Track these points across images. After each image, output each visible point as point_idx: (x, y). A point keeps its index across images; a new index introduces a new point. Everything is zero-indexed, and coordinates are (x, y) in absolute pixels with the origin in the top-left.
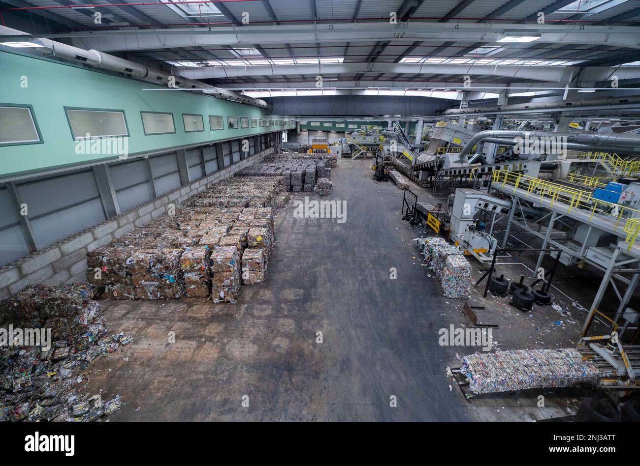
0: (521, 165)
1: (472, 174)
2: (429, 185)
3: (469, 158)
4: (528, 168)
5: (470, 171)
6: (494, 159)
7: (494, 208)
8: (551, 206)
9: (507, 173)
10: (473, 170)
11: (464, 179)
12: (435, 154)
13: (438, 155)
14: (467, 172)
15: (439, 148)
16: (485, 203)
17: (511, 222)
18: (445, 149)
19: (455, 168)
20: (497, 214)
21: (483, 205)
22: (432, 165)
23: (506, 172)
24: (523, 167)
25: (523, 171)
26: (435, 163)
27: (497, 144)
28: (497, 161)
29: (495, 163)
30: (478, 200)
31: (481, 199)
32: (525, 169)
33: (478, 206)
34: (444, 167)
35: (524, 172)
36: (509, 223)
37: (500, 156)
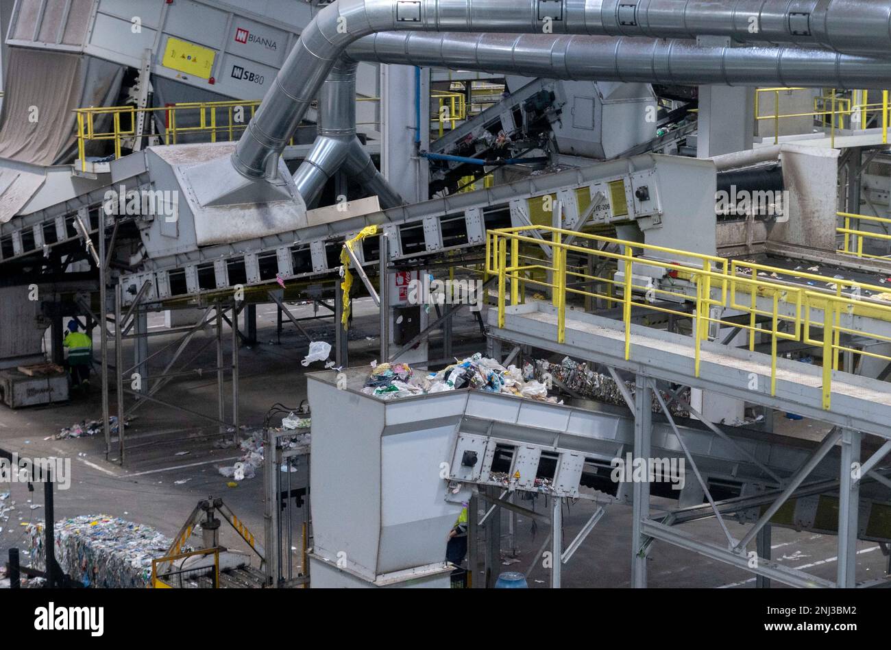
0: (618, 188)
1: (353, 272)
2: (61, 387)
3: (294, 165)
4: (657, 203)
5: (334, 253)
6: (425, 163)
7: (547, 468)
8: (827, 402)
9: (557, 242)
10: (352, 246)
11: (266, 314)
12: (67, 159)
13: (85, 165)
14: (319, 262)
15: (86, 116)
16: (492, 447)
17: (649, 540)
18: (126, 122)
19: (231, 243)
20: (568, 502)
21: (489, 461)
22: (62, 234)
23: (548, 236)
24: (630, 196)
25: (634, 223)
26: (82, 224)
27: (425, 71)
28: (441, 175)
29: (434, 187)
30: (452, 429)
31: (467, 424)
32: (644, 208)
33: (459, 472)
34: (153, 244)
35: (643, 225)
36: (637, 545)
37: (451, 146)
